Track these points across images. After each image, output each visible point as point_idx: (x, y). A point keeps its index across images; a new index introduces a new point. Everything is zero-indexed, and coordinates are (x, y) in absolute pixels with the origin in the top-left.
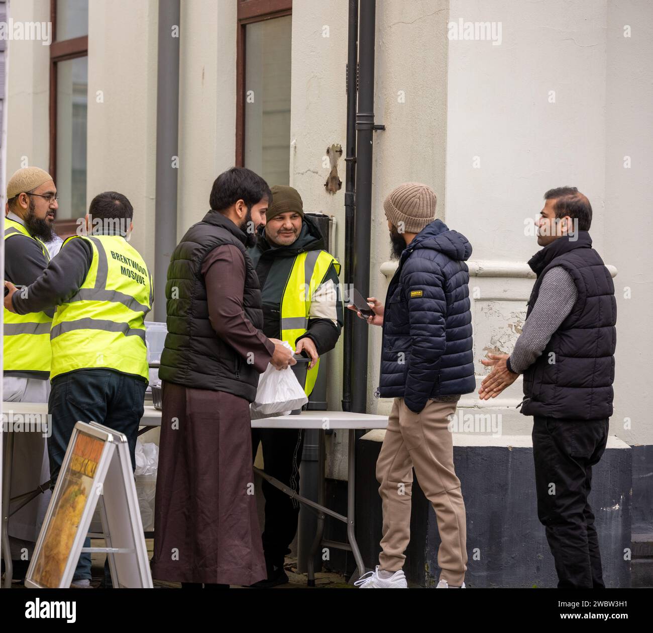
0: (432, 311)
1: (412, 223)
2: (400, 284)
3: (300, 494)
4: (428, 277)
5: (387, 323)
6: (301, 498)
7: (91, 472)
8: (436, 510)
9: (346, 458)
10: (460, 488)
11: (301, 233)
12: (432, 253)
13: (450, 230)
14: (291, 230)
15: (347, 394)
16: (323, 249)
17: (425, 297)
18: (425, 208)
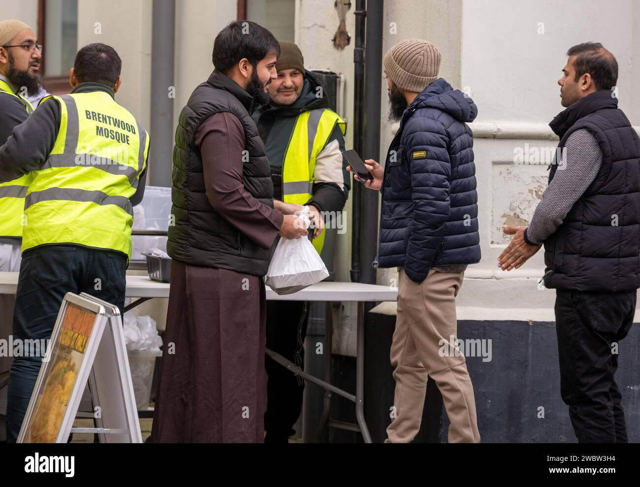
0: (435, 173)
1: (414, 81)
2: (401, 145)
3: (305, 370)
4: (432, 136)
5: (386, 188)
6: (305, 374)
7: (82, 346)
8: (441, 389)
9: (354, 333)
10: (465, 364)
11: (303, 91)
12: (436, 113)
13: (454, 90)
14: (291, 88)
15: (356, 264)
16: (327, 107)
17: (428, 159)
18: (429, 66)
